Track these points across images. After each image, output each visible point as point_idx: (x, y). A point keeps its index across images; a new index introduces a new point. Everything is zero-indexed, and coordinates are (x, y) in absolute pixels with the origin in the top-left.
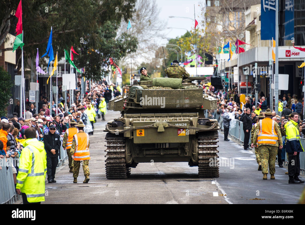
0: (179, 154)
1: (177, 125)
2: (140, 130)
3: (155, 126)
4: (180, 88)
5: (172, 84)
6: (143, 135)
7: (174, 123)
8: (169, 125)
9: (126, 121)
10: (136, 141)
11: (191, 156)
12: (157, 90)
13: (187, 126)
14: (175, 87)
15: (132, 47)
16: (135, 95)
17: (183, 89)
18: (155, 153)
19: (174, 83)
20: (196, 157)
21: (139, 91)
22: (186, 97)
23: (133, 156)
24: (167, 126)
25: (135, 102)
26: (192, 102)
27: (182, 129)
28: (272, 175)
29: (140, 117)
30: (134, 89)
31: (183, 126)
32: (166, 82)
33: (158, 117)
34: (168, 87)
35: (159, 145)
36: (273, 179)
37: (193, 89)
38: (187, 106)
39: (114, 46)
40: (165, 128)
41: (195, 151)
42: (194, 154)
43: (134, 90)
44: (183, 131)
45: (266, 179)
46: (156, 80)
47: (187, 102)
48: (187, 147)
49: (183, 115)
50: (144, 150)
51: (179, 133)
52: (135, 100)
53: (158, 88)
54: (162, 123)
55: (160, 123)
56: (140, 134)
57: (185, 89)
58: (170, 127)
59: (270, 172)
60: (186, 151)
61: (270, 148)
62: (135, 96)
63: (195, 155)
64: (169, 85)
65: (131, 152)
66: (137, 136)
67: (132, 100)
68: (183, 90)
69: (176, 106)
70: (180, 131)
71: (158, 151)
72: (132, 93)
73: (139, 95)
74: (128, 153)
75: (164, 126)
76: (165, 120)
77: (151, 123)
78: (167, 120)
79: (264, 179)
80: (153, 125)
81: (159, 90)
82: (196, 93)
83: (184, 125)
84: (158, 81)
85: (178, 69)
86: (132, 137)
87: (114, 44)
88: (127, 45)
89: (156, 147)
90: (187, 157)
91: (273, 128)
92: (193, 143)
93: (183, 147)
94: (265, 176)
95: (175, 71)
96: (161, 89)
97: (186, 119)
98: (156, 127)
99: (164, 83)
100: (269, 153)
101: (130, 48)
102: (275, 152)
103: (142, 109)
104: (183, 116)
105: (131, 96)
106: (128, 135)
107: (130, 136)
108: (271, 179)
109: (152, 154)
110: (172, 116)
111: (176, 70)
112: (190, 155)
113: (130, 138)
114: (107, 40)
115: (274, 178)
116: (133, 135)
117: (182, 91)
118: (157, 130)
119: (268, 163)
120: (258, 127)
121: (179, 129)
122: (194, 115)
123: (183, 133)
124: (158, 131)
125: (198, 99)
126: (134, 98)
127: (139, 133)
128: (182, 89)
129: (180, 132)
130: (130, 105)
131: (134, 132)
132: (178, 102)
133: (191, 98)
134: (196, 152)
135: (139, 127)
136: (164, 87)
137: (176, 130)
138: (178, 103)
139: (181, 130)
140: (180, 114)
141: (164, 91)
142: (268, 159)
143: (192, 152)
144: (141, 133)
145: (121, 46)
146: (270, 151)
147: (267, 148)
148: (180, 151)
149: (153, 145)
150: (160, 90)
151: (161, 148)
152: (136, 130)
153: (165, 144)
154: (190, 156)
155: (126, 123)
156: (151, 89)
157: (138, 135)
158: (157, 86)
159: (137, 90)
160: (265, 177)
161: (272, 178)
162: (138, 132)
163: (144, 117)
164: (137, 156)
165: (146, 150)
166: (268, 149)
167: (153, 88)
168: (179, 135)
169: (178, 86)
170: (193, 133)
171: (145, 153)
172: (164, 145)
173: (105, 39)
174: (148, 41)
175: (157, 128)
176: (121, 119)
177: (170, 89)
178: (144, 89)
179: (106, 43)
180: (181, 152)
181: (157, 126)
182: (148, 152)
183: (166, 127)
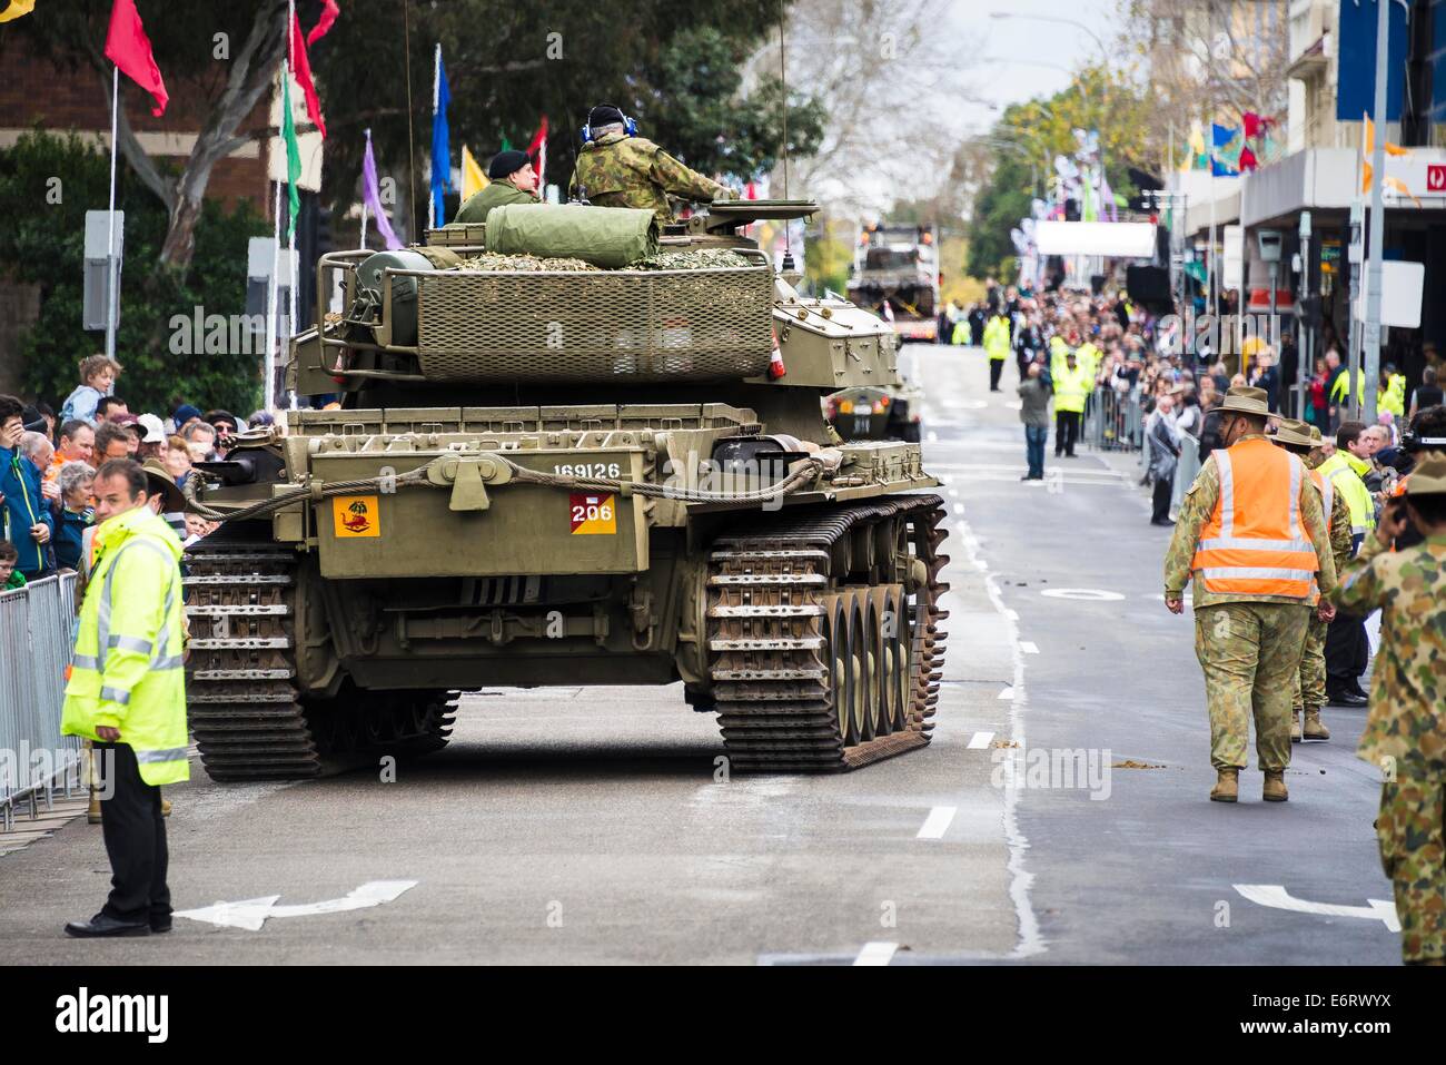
0: (601, 642)
1: (564, 473)
2: (351, 501)
3: (435, 478)
4: (637, 266)
5: (592, 240)
6: (373, 529)
7: (548, 459)
8: (515, 473)
9: (293, 449)
10: (333, 566)
11: (673, 652)
12: (505, 272)
13: (620, 478)
14: (607, 260)
15: (802, 136)
16: (382, 303)
17: (654, 266)
18: (464, 636)
19: (603, 233)
20: (695, 654)
21: (404, 279)
22: (671, 316)
23: (344, 651)
24: (504, 477)
25: (380, 343)
26: (709, 344)
27: (592, 493)
28: (1272, 774)
29: (378, 425)
30: (377, 271)
31: (598, 476)
32: (557, 230)
33: (486, 425)
34: (566, 257)
35: (486, 586)
36: (1274, 799)
37: (713, 268)
38: (674, 365)
39: (731, 127)
40: (491, 489)
41: (689, 620)
42: (683, 636)
43: (378, 277)
44: (598, 505)
45: (1232, 800)
46: (505, 218)
47: (675, 344)
48: (648, 597)
49: (623, 415)
50: (395, 615)
51: (576, 519)
52: (383, 333)
53: (508, 261)
54: (476, 459)
55: (462, 460)
56: (352, 524)
57: (660, 268)
58: (519, 487)
59: (1262, 761)
60: (640, 625)
61: (1272, 619)
62: (378, 310)
63: (689, 646)
64: (578, 246)
65: (325, 628)
66: (338, 535)
67: (367, 334)
68: (651, 272)
69: (610, 368)
70: (586, 506)
71: (475, 622)
72: (366, 294)
73: (404, 302)
74: (307, 636)
75: (485, 480)
76: (503, 445)
77: (415, 462)
78: (515, 446)
79: (1217, 798)
80: (425, 475)
81: (512, 272)
82: (731, 294)
83: (606, 473)
84: (512, 225)
85: (616, 158)
86: (310, 542)
87: (729, 121)
88: (781, 125)
89: (468, 601)
90: (646, 655)
91: (1294, 502)
92: (682, 577)
93: (625, 598)
94: (1229, 778)
95: (601, 175)
96: (527, 266)
97: (632, 439)
98: (440, 481)
99: (545, 233)
100: (1256, 649)
101: (794, 139)
102: (1293, 641)
103: (420, 382)
104: (623, 421)
105: (360, 309)
106: (289, 530)
107: (298, 537)
108: (1267, 797)
109: (446, 642)
110: (561, 423)
111: (604, 169)
112: (665, 647)
113: (299, 548)
114: (700, 103)
115: (1281, 794)
116: (314, 533)
117: (645, 279)
118: (449, 501)
119: (1248, 704)
120: (1207, 496)
121: (577, 495)
122: (688, 415)
123: (601, 518)
124: (455, 505)
125: (737, 323)
126: (376, 320)
127: (350, 519)
128: (648, 266)
129: (585, 516)
130: (371, 359)
131: (321, 510)
132: (623, 340)
133: (699, 320)
134: (694, 628)
135: (347, 486)
136: (543, 254)
137: (561, 504)
138: (623, 349)
139: (589, 501)
140: (608, 409)
141: (538, 279)
142: (1252, 677)
143: (676, 627)
144: (362, 521)
145: (759, 129)
146: (1266, 635)
147: (1254, 614)
148: (606, 620)
149: (454, 585)
150: (518, 272)
151: (497, 607)
152: (331, 497)
153: (523, 579)
154: (668, 653)
155: (294, 461)
156: (472, 268)
157: (342, 531)
158: (508, 252)
159: (390, 274)
160: (1227, 788)
161: (1273, 792)
162: (342, 509)
163: (403, 424)
164: (361, 650)
165: (412, 617)
166: (1261, 622)
167: (482, 263)
168: (577, 532)
169: (628, 250)
170: (674, 517)
171: (402, 634)
172: (515, 587)
173: (692, 100)
174: (908, 110)
175: (446, 491)
176: (266, 439)
177: (579, 268)
178: (435, 268)
179: (694, 115)
180: (611, 629)
181: (446, 479)
182: (422, 630)
183: (499, 481)
